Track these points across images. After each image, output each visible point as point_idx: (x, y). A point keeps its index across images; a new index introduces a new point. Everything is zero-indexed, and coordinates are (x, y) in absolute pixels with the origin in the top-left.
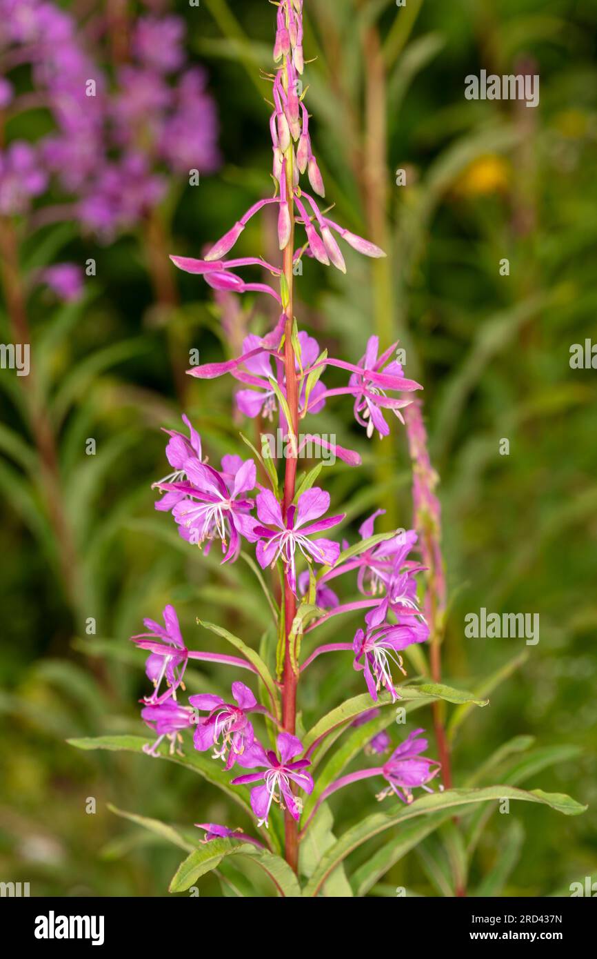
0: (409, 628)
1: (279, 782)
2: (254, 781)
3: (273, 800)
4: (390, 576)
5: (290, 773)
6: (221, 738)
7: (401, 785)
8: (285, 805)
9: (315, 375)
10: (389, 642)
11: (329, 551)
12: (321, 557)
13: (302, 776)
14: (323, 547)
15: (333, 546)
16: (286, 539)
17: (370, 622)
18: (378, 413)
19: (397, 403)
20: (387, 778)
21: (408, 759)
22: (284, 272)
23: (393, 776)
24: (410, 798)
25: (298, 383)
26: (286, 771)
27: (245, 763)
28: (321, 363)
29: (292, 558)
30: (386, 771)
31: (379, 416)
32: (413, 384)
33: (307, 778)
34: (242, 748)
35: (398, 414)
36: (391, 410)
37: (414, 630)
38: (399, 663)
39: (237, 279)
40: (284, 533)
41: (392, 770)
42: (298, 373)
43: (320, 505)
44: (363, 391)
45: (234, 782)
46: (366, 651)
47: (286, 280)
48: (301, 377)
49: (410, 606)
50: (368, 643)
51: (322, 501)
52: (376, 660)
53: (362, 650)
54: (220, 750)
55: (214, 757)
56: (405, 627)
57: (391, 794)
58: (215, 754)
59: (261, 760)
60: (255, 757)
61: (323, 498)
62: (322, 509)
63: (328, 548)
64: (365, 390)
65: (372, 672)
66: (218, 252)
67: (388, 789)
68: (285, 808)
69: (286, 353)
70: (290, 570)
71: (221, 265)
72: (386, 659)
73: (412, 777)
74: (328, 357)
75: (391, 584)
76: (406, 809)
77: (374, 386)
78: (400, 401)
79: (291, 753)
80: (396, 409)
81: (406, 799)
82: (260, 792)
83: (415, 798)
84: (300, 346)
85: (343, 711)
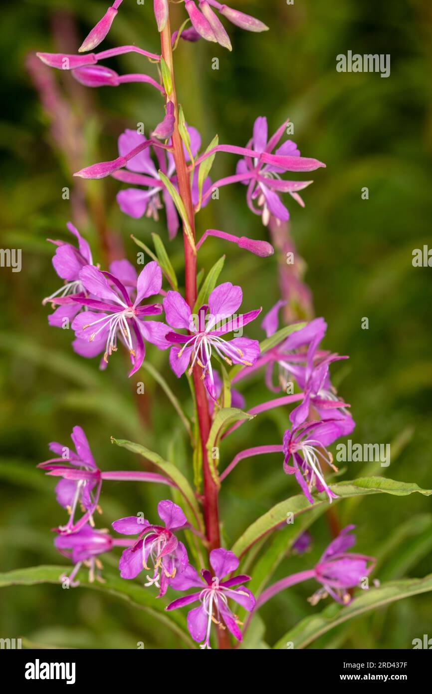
0: (336, 422)
1: (216, 601)
2: (189, 603)
3: (212, 622)
4: (302, 368)
5: (227, 591)
6: (151, 564)
7: (337, 585)
8: (224, 625)
9: (206, 166)
10: (314, 439)
11: (247, 350)
12: (239, 357)
13: (241, 592)
14: (242, 348)
15: (251, 345)
16: (201, 342)
17: (294, 420)
18: (275, 198)
19: (296, 185)
20: (321, 580)
21: (341, 558)
22: (164, 57)
23: (327, 577)
24: (347, 598)
25: (189, 174)
26: (221, 589)
27: (177, 586)
28: (212, 151)
29: (209, 363)
30: (318, 574)
31: (276, 201)
32: (315, 163)
33: (248, 595)
34: (174, 570)
35: (297, 197)
36: (288, 194)
37: (341, 423)
38: (329, 460)
39: (109, 72)
40: (198, 336)
41: (325, 571)
42: (189, 164)
43: (232, 301)
44: (255, 176)
45: (169, 608)
46: (293, 451)
47: (166, 65)
48: (192, 168)
49: (330, 399)
50: (294, 442)
51: (234, 296)
52: (306, 460)
53: (289, 451)
54: (153, 577)
55: (147, 585)
56: (331, 421)
57: (325, 596)
58: (148, 582)
59: (194, 580)
60: (187, 578)
61: (235, 294)
62: (234, 306)
63: (247, 347)
64: (258, 175)
65: (302, 473)
66: (93, 41)
67: (320, 591)
68: (224, 628)
69: (175, 145)
70: (207, 374)
71: (94, 57)
72: (315, 457)
73: (349, 578)
74: (219, 143)
75: (307, 377)
76: (345, 610)
77: (267, 170)
78: (298, 182)
79: (226, 568)
80: (293, 192)
81: (342, 599)
82: (197, 614)
83: (352, 597)
84: (188, 134)
85: (272, 516)
